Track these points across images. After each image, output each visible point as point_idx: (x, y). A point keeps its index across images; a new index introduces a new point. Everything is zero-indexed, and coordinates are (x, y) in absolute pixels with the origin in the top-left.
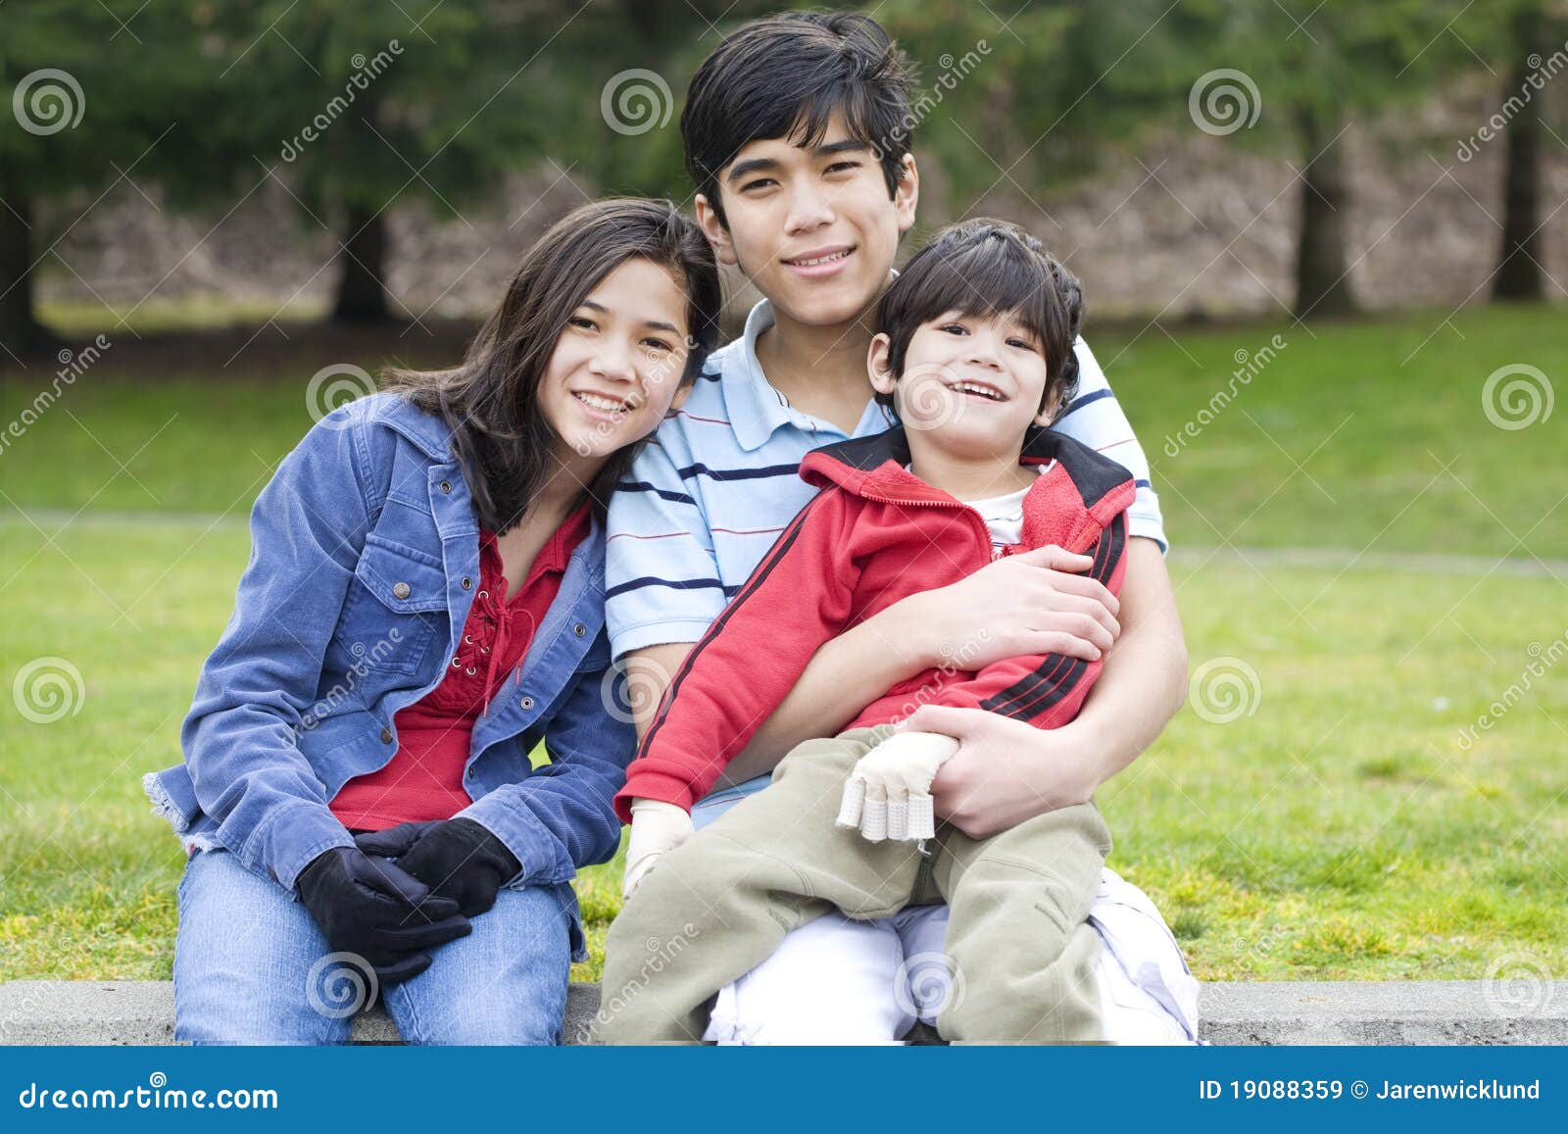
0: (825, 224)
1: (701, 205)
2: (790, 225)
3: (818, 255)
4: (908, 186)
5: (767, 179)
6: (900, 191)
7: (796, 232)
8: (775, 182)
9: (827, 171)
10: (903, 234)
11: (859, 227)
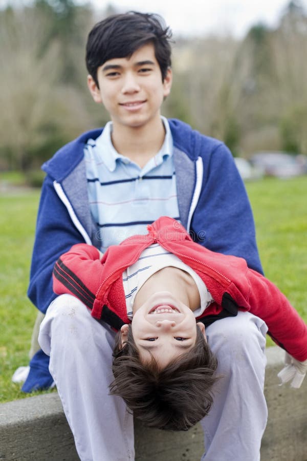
0: (136, 92)
1: (90, 80)
2: (124, 90)
3: (133, 103)
4: (168, 80)
5: (116, 73)
6: (165, 81)
7: (126, 93)
8: (119, 74)
9: (139, 71)
10: (165, 98)
11: (149, 94)
